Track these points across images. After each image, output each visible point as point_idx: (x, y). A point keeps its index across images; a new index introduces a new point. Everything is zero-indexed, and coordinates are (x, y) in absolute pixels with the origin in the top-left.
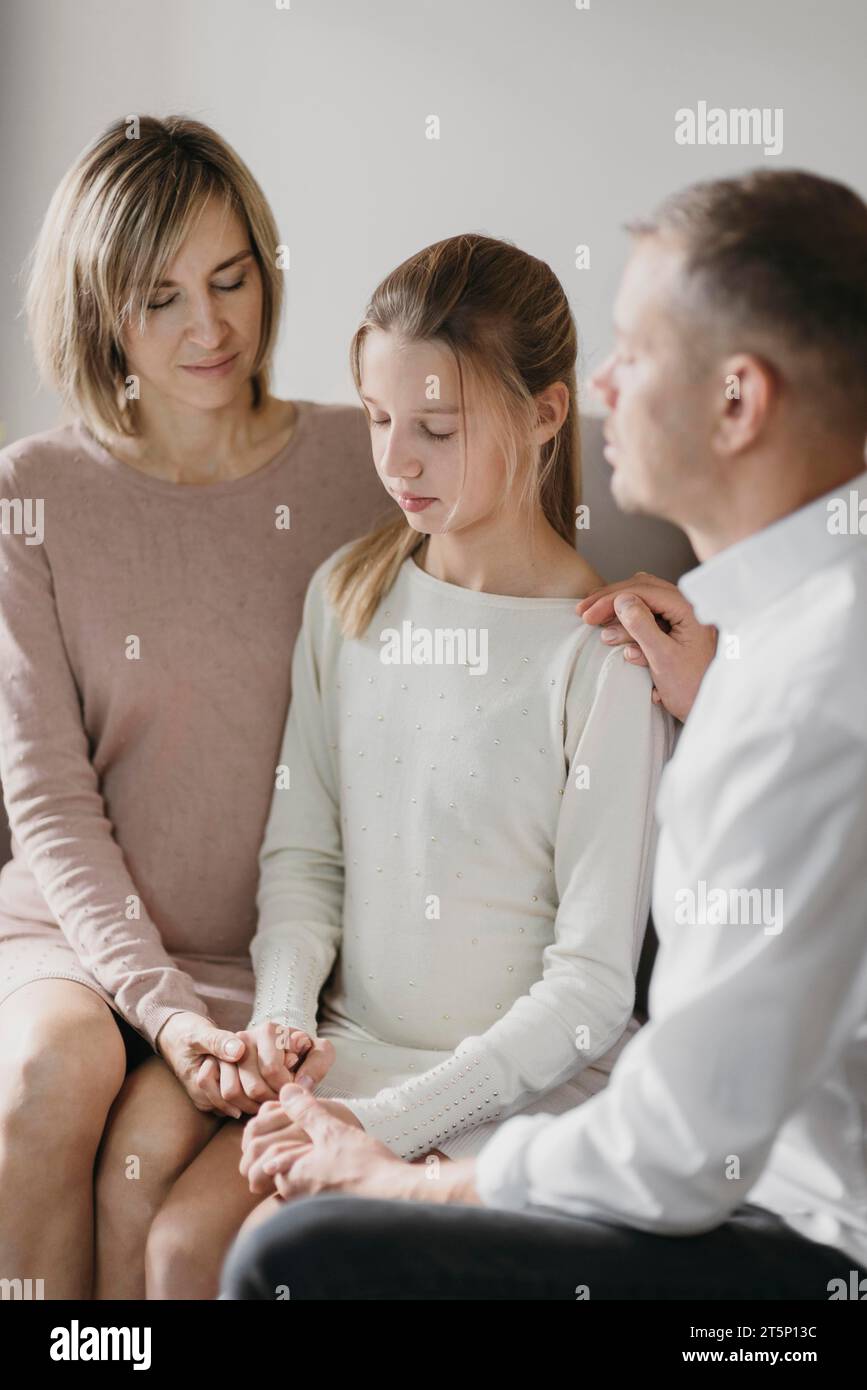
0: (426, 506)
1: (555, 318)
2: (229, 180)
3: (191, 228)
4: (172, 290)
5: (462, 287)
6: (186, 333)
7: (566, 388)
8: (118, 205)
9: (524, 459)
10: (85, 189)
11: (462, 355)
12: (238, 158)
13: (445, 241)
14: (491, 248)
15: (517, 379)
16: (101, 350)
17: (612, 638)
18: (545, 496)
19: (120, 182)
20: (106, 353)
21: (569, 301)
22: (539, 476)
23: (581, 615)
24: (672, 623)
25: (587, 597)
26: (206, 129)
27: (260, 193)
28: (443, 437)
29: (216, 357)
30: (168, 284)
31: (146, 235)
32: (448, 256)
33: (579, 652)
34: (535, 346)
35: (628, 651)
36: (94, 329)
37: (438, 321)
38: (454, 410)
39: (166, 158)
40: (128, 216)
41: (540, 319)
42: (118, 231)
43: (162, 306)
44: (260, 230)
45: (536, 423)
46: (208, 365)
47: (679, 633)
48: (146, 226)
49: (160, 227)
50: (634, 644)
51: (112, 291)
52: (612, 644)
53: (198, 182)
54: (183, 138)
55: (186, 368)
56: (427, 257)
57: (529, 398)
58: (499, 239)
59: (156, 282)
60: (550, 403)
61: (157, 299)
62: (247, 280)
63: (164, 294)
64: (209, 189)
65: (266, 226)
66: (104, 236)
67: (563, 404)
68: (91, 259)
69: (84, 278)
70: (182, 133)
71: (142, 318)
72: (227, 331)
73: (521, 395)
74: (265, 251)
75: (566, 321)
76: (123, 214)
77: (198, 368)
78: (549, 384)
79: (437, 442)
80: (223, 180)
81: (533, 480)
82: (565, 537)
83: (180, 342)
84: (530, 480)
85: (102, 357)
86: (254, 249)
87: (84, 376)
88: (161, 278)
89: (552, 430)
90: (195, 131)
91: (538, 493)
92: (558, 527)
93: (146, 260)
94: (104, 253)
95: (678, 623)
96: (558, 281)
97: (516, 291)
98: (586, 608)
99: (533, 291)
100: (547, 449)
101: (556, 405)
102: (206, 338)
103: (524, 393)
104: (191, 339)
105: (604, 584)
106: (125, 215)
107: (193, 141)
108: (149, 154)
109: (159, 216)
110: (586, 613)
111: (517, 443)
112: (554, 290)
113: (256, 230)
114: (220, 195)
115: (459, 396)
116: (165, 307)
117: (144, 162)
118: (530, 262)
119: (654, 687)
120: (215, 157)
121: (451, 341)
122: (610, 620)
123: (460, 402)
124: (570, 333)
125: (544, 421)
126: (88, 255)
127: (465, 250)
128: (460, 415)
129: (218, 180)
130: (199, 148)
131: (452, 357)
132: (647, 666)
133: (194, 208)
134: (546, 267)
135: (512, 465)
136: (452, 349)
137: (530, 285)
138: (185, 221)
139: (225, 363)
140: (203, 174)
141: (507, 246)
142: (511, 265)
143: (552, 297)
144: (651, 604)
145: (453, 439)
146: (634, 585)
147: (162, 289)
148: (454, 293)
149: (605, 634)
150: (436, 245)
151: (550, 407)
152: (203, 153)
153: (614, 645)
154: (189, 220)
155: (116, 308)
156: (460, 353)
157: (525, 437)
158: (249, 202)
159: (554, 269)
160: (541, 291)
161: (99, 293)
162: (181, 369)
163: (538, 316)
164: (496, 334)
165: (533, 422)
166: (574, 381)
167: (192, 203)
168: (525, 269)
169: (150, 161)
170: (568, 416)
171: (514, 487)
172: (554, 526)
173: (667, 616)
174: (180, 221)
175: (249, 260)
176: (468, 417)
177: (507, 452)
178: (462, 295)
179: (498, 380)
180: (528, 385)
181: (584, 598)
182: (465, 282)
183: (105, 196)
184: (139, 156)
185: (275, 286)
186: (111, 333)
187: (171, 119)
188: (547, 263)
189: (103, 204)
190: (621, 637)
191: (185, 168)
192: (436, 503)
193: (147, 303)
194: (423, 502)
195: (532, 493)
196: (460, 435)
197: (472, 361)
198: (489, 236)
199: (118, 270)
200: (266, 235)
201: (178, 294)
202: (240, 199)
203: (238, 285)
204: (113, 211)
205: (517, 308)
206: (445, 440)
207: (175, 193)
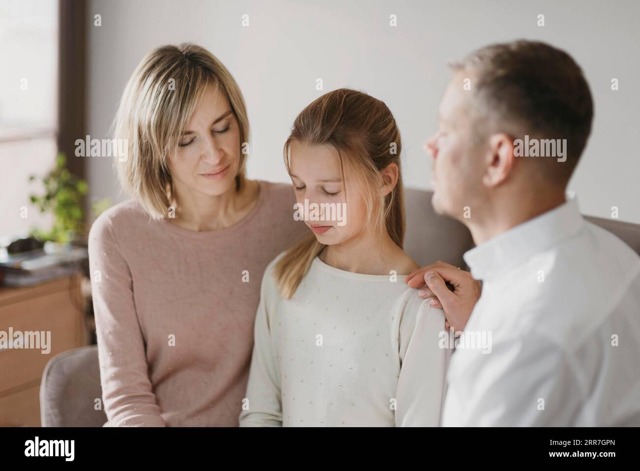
0: (326, 230)
1: (389, 131)
2: (217, 75)
3: (198, 103)
4: (191, 136)
5: (340, 116)
6: (201, 157)
7: (396, 166)
8: (159, 94)
9: (376, 203)
10: (141, 86)
11: (342, 152)
12: (220, 62)
13: (331, 93)
14: (355, 95)
15: (371, 162)
16: (154, 170)
17: (424, 294)
18: (388, 223)
19: (160, 82)
20: (157, 171)
21: (396, 121)
22: (384, 212)
23: (407, 284)
24: (454, 286)
25: (410, 273)
26: (202, 49)
27: (233, 80)
28: (333, 194)
29: (218, 169)
30: (189, 133)
31: (175, 108)
32: (333, 100)
33: (406, 302)
34: (380, 145)
35: (432, 301)
36: (150, 159)
37: (329, 134)
38: (339, 180)
39: (183, 67)
40: (165, 99)
41: (381, 131)
42: (160, 108)
43: (187, 144)
44: (235, 100)
45: (382, 185)
46: (215, 173)
47: (459, 291)
48: (174, 104)
49: (182, 103)
50: (435, 297)
51: (159, 140)
52: (424, 298)
53: (200, 77)
54: (191, 55)
55: (203, 175)
56: (321, 101)
57: (377, 172)
58: (358, 91)
59: (182, 132)
60: (388, 174)
61: (184, 141)
62: (231, 126)
63: (188, 139)
64: (206, 81)
65: (238, 98)
66: (153, 110)
67: (395, 175)
68: (147, 123)
69: (144, 133)
70: (189, 53)
71: (176, 152)
72: (222, 155)
73: (373, 170)
74: (238, 111)
75: (395, 131)
76: (162, 98)
77: (209, 175)
78: (387, 165)
79: (331, 197)
80: (213, 75)
81: (382, 215)
82: (397, 244)
83: (199, 162)
84: (380, 215)
85: (155, 174)
86: (233, 110)
87: (144, 185)
88: (184, 130)
89: (390, 188)
90: (196, 51)
91: (384, 222)
92: (394, 239)
93: (176, 122)
94: (154, 119)
95: (458, 286)
96: (390, 112)
97: (368, 117)
98: (409, 279)
99: (377, 116)
100: (388, 198)
101: (392, 176)
102: (212, 159)
103: (375, 170)
104: (204, 160)
105: (419, 268)
106: (163, 99)
107: (196, 56)
108: (174, 66)
109: (181, 97)
110: (409, 282)
111: (372, 196)
112: (388, 116)
113: (232, 100)
114: (213, 83)
115: (341, 173)
116: (189, 145)
117: (171, 70)
118: (375, 101)
119: (446, 320)
120: (208, 63)
121: (335, 144)
122: (422, 285)
123: (342, 176)
124: (397, 138)
125: (385, 184)
126: (145, 121)
127: (341, 97)
128: (342, 183)
129: (211, 76)
130: (199, 59)
131: (336, 152)
132: (442, 309)
133: (199, 92)
134: (383, 104)
135: (370, 208)
136: (336, 148)
137: (375, 114)
138: (195, 99)
139: (223, 171)
140: (202, 73)
141: (363, 94)
142: (365, 104)
143: (387, 119)
144: (443, 276)
145: (339, 195)
146: (435, 267)
147: (185, 136)
148: (336, 120)
149: (421, 293)
150: (326, 95)
151: (388, 176)
152: (202, 62)
153: (425, 298)
154: (197, 98)
155: (162, 148)
156: (341, 150)
157: (377, 193)
158: (228, 85)
159: (387, 105)
160: (381, 116)
161: (152, 141)
162: (200, 176)
163: (380, 130)
164: (359, 140)
165: (380, 184)
166: (400, 163)
167: (198, 89)
168: (373, 105)
169: (174, 69)
170: (398, 181)
171: (371, 219)
172: (392, 238)
173: (452, 283)
174: (192, 100)
175: (231, 116)
176: (346, 185)
177: (367, 200)
178: (340, 121)
179: (361, 164)
180: (376, 165)
181: (408, 275)
182: (342, 113)
183: (153, 90)
184: (168, 67)
185: (245, 128)
186: (159, 162)
187: (183, 46)
188: (384, 102)
189: (151, 94)
190: (429, 294)
191: (193, 71)
192: (331, 229)
193: (178, 144)
194: (324, 228)
195: (381, 222)
196: (342, 193)
197: (347, 154)
198: (353, 90)
199: (161, 127)
200: (238, 102)
201: (195, 137)
202: (223, 85)
203: (226, 129)
204: (157, 97)
205: (369, 126)
206: (334, 196)
207: (188, 85)
